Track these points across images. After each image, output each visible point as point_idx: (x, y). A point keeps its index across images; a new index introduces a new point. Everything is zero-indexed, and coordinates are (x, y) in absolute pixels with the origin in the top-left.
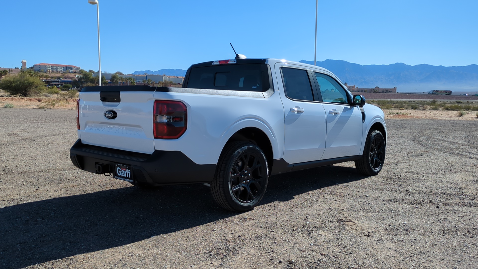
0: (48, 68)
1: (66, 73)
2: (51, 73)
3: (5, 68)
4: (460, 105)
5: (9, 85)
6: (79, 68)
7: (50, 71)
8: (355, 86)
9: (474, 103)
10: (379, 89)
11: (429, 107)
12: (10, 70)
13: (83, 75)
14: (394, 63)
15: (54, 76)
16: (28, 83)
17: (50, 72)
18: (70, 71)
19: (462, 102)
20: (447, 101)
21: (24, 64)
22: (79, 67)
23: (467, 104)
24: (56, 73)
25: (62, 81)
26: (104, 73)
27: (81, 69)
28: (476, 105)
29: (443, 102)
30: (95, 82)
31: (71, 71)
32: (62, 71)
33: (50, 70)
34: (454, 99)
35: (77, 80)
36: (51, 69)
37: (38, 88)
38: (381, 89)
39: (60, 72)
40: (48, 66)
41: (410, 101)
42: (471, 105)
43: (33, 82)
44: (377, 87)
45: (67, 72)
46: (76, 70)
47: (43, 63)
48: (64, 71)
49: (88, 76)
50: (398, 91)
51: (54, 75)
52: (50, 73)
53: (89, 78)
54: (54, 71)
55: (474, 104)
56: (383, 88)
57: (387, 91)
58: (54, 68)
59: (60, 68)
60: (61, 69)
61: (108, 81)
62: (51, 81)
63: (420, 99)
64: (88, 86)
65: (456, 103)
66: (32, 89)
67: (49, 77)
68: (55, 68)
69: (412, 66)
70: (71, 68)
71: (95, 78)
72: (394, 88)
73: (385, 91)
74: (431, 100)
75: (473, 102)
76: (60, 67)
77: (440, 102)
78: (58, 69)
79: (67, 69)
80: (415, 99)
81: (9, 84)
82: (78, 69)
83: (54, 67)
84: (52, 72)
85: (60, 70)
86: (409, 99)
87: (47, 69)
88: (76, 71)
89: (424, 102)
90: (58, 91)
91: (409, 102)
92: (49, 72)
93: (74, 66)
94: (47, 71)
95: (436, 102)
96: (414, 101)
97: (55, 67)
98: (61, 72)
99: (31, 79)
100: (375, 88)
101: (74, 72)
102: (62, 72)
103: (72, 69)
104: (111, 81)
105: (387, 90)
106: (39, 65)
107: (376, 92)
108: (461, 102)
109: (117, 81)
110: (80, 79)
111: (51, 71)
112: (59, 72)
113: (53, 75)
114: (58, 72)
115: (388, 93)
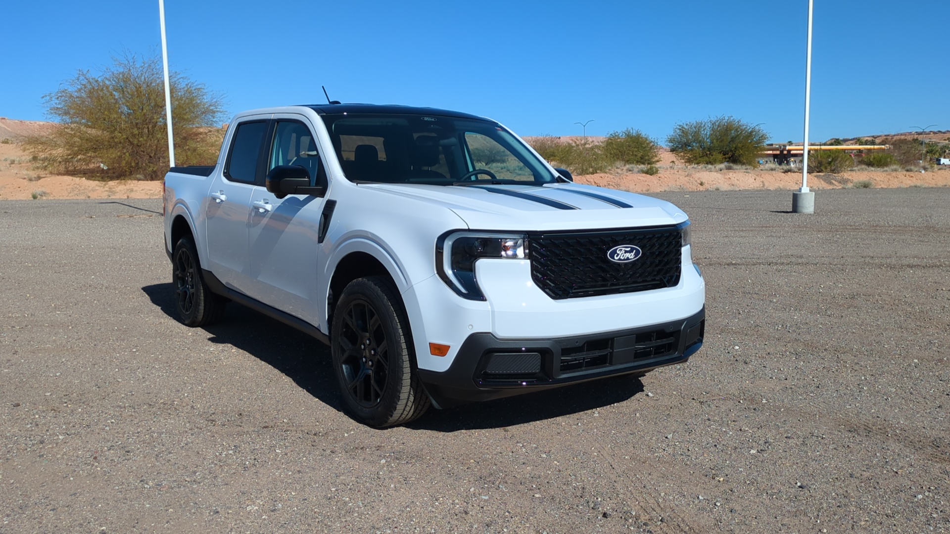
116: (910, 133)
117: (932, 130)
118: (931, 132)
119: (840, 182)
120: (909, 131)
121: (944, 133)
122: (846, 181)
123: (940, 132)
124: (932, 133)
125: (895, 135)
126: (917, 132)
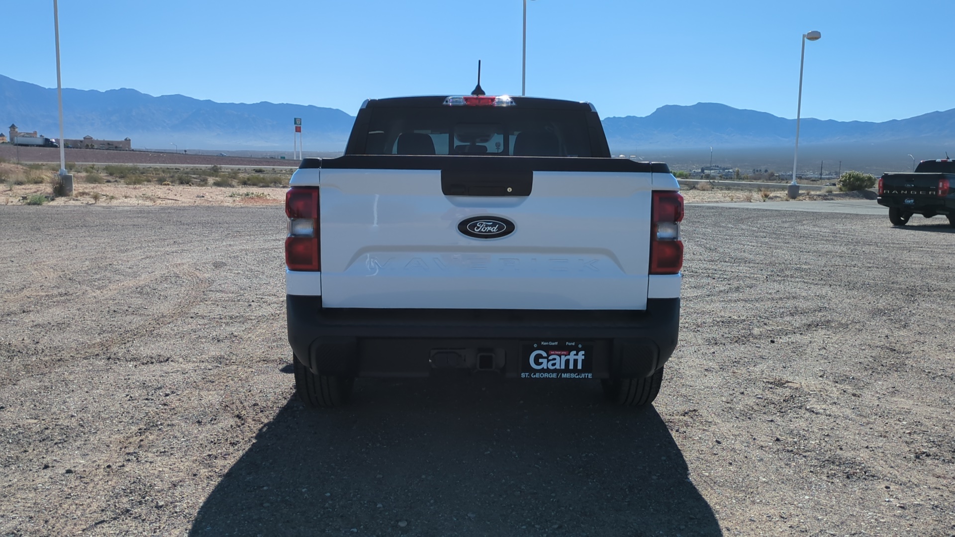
4: (261, 175)
8: (35, 133)
9: (284, 171)
10: (92, 141)
11: (211, 180)
14: (117, 89)
19: (264, 171)
20: (238, 168)
23: (273, 173)
28: (288, 175)
29: (232, 170)
34: (249, 165)
38: (97, 141)
41: (169, 167)
42: (279, 175)
44: (88, 137)
50: (133, 147)
55: (285, 174)
56: (102, 140)
57: (110, 146)
63: (186, 164)
65: (254, 172)
69: (155, 96)
72: (126, 139)
73: (107, 147)
74: (210, 166)
75: (281, 171)
77: (226, 170)
80: (178, 164)
86: (167, 164)
89: (197, 169)
91: (168, 169)
95: (220, 170)
96: (177, 168)
100: (84, 138)
105: (110, 143)
107: (90, 147)
108: (264, 169)
115: (113, 150)
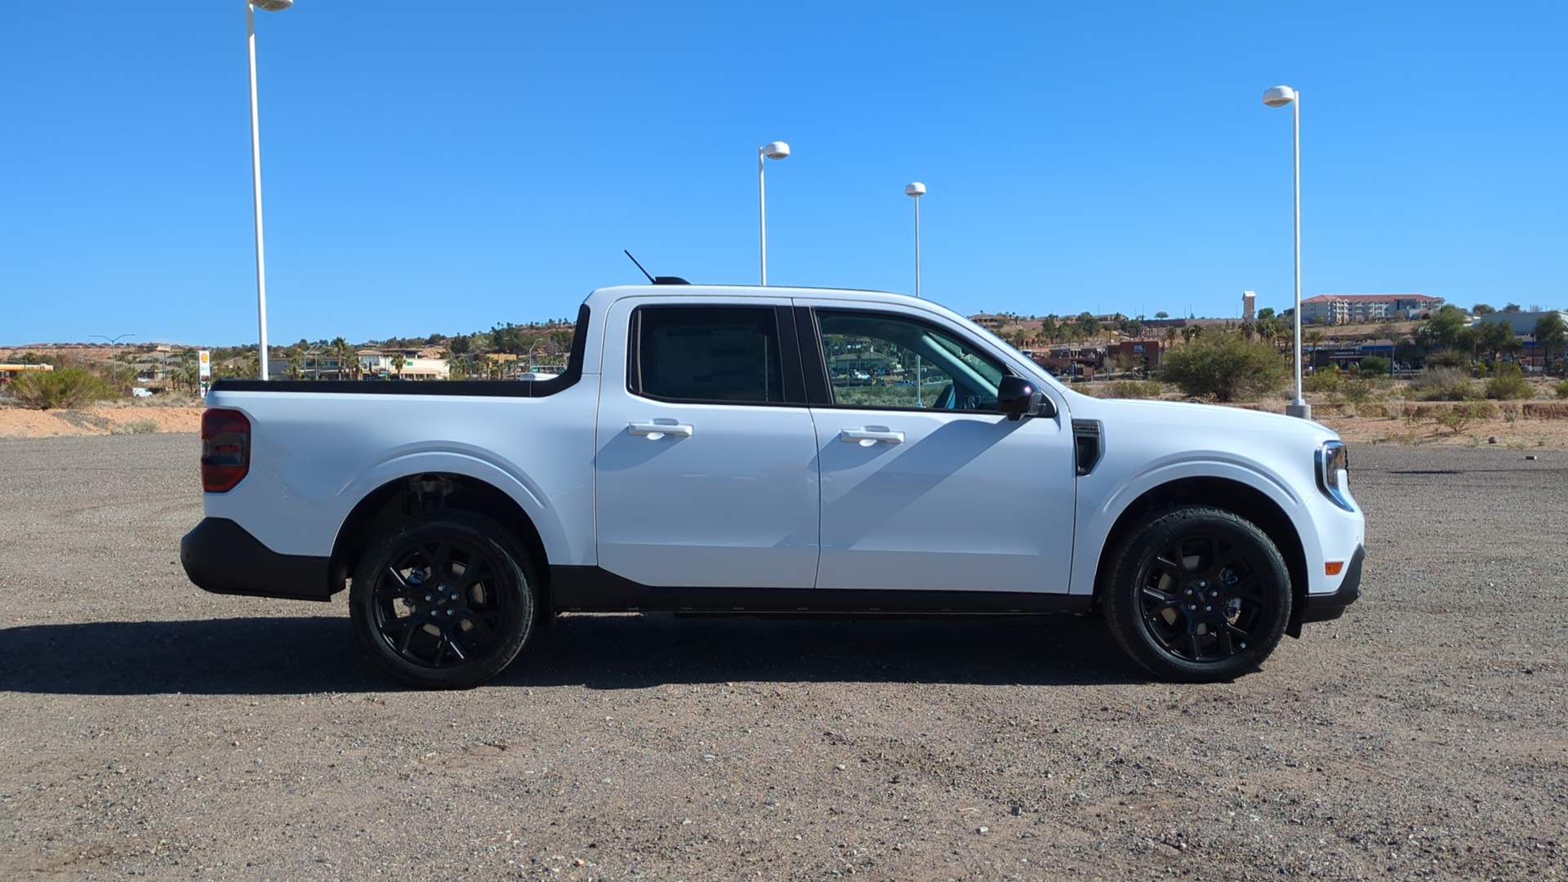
0: (1338, 311)
1: (1396, 322)
2: (1348, 324)
3: (1215, 318)
5: (1181, 367)
6: (1440, 301)
7: (1343, 318)
12: (1227, 322)
13: (1433, 325)
15: (1355, 333)
16: (1232, 360)
17: (1345, 322)
18: (1408, 313)
21: (1249, 302)
22: (1441, 297)
24: (1363, 323)
25: (1363, 347)
26: (1528, 311)
27: (1445, 303)
30: (1474, 343)
31: (1412, 312)
32: (1383, 315)
33: (1343, 314)
35: (1412, 342)
36: (1346, 311)
37: (1262, 373)
39: (1375, 320)
40: (1339, 302)
43: (1247, 357)
45: (1397, 319)
46: (1429, 309)
47: (1322, 296)
48: (1389, 316)
49: (1447, 328)
51: (1357, 329)
52: (1342, 324)
53: (1452, 332)
54: (1357, 317)
58: (1357, 308)
59: (1377, 306)
60: (1380, 311)
61: (1524, 340)
62: (1333, 351)
64: (1445, 359)
66: (1242, 377)
67: (1320, 339)
68: (1360, 307)
70: (1413, 302)
71: (1472, 331)
76: (1375, 304)
78: (1371, 311)
79: (1401, 306)
81: (1181, 365)
82: (1437, 305)
83: (1357, 303)
84: (1350, 320)
85: (1377, 311)
87: (1336, 313)
88: (1429, 312)
90: (1335, 382)
92: (1340, 322)
93: (1424, 297)
94: (1336, 317)
97: (1360, 305)
98: (1379, 319)
99: (1242, 350)
101: (1422, 316)
102: (1382, 318)
103: (1417, 306)
104: (1535, 340)
106: (1311, 301)
109: (1557, 337)
110: (1421, 338)
111: (1346, 317)
112: (1373, 320)
113: (1353, 331)
114: (1370, 318)
116: (45, 346)
117: (82, 342)
118: (79, 344)
119: (96, 424)
120: (43, 343)
121: (101, 347)
122: (101, 423)
123: (93, 345)
124: (81, 347)
125: (18, 348)
126: (55, 345)
